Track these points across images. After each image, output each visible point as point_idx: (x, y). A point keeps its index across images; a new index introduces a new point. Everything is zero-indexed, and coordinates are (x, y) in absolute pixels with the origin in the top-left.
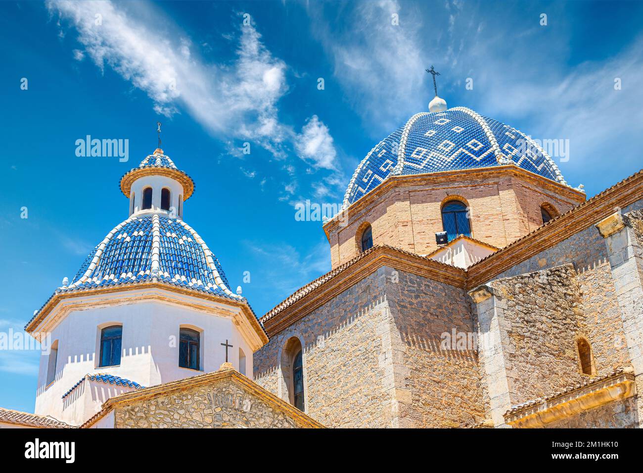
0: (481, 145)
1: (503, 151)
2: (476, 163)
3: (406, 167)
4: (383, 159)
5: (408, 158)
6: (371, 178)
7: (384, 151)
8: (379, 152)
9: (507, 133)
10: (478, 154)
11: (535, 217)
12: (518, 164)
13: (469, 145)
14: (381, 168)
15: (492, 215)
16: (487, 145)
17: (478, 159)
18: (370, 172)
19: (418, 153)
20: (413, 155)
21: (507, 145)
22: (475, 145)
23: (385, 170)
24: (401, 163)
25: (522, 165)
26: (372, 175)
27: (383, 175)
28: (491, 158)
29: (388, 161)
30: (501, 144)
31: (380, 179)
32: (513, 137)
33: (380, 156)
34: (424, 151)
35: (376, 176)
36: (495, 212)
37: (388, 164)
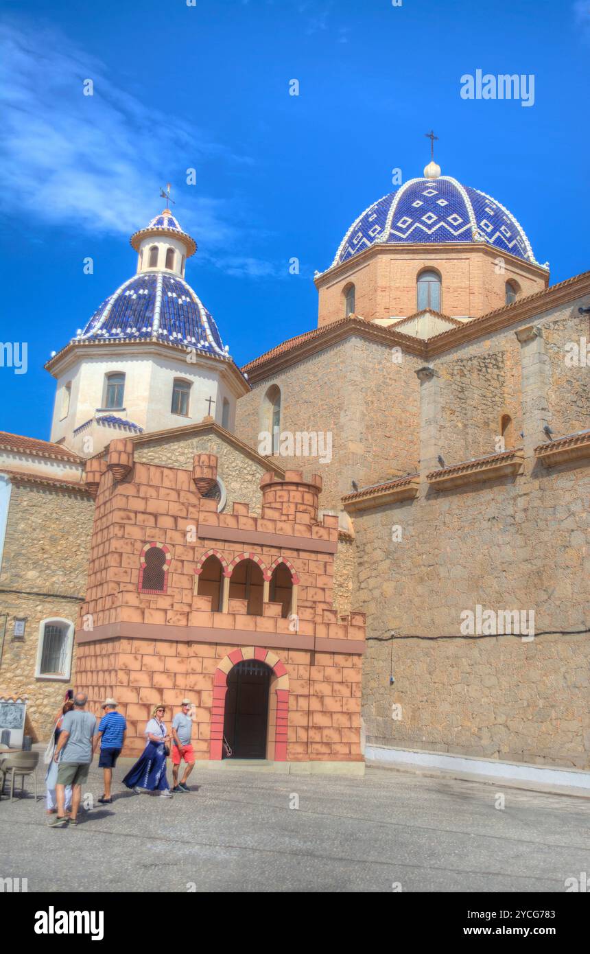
0: (460, 221)
1: (480, 227)
2: (454, 238)
3: (391, 235)
4: (373, 224)
5: (394, 227)
6: (360, 240)
7: (375, 216)
8: (370, 215)
9: (487, 209)
10: (456, 228)
11: (498, 292)
12: (491, 241)
13: (449, 219)
14: (370, 233)
15: (461, 288)
16: (466, 222)
17: (456, 234)
18: (360, 234)
19: (404, 222)
20: (399, 224)
21: (485, 221)
22: (455, 220)
23: (372, 235)
24: (388, 229)
25: (494, 243)
26: (362, 238)
27: (371, 239)
28: (468, 235)
29: (377, 226)
30: (479, 220)
31: (368, 243)
32: (492, 213)
33: (370, 220)
34: (410, 221)
35: (364, 240)
36: (463, 285)
37: (375, 230)
